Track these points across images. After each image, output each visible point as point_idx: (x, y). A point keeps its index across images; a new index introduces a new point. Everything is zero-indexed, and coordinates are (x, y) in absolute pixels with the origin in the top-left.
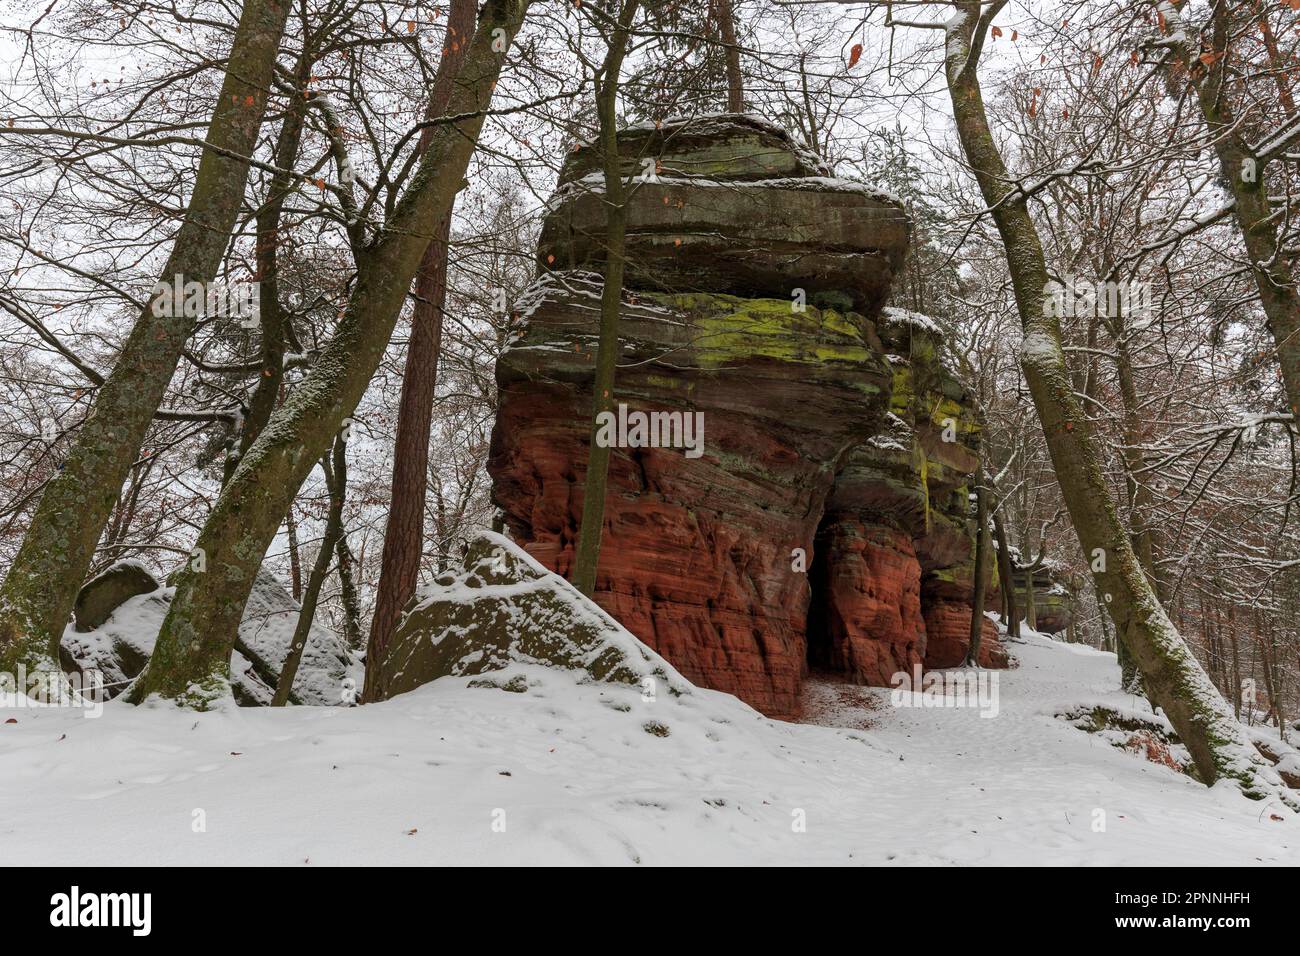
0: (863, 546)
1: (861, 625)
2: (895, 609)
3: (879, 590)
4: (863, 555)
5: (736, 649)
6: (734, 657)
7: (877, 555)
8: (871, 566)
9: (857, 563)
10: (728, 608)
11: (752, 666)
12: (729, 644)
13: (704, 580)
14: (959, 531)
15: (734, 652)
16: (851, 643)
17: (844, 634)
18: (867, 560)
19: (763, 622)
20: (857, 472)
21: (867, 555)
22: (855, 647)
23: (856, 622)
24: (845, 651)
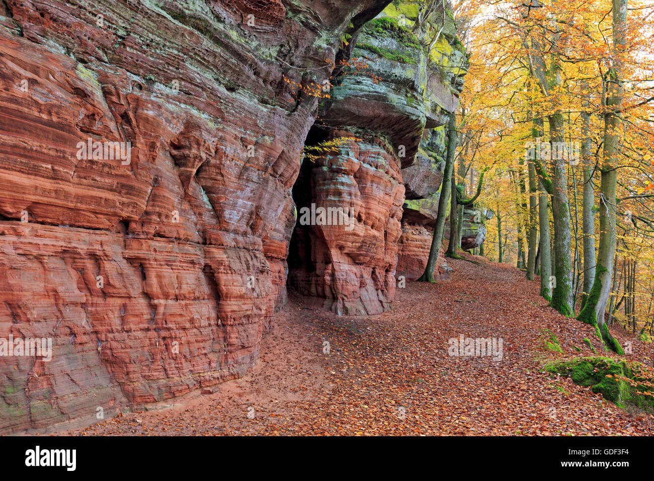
0: (356, 168)
1: (346, 251)
2: (379, 234)
3: (368, 215)
4: (355, 177)
5: (166, 296)
6: (161, 310)
7: (369, 178)
8: (362, 190)
9: (349, 185)
10: (159, 235)
11: (192, 321)
12: (155, 289)
13: (111, 189)
14: (434, 166)
15: (162, 302)
16: (333, 270)
17: (328, 260)
18: (359, 183)
19: (219, 254)
20: (359, 83)
21: (360, 176)
22: (338, 275)
23: (341, 248)
24: (328, 278)
